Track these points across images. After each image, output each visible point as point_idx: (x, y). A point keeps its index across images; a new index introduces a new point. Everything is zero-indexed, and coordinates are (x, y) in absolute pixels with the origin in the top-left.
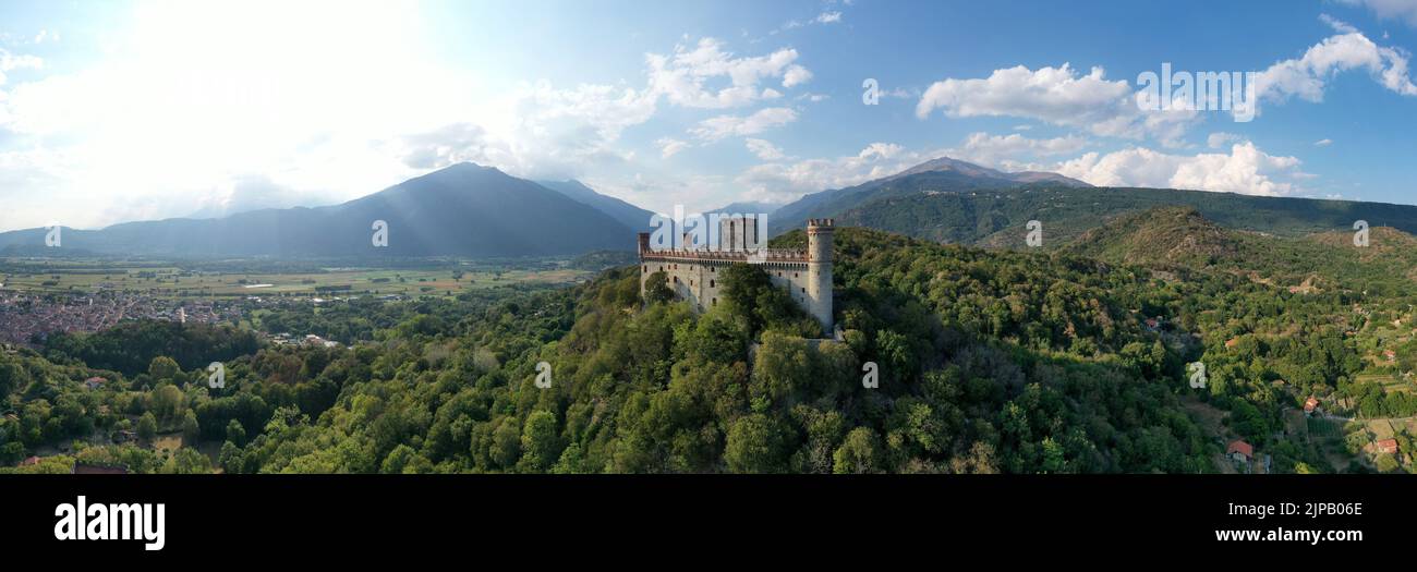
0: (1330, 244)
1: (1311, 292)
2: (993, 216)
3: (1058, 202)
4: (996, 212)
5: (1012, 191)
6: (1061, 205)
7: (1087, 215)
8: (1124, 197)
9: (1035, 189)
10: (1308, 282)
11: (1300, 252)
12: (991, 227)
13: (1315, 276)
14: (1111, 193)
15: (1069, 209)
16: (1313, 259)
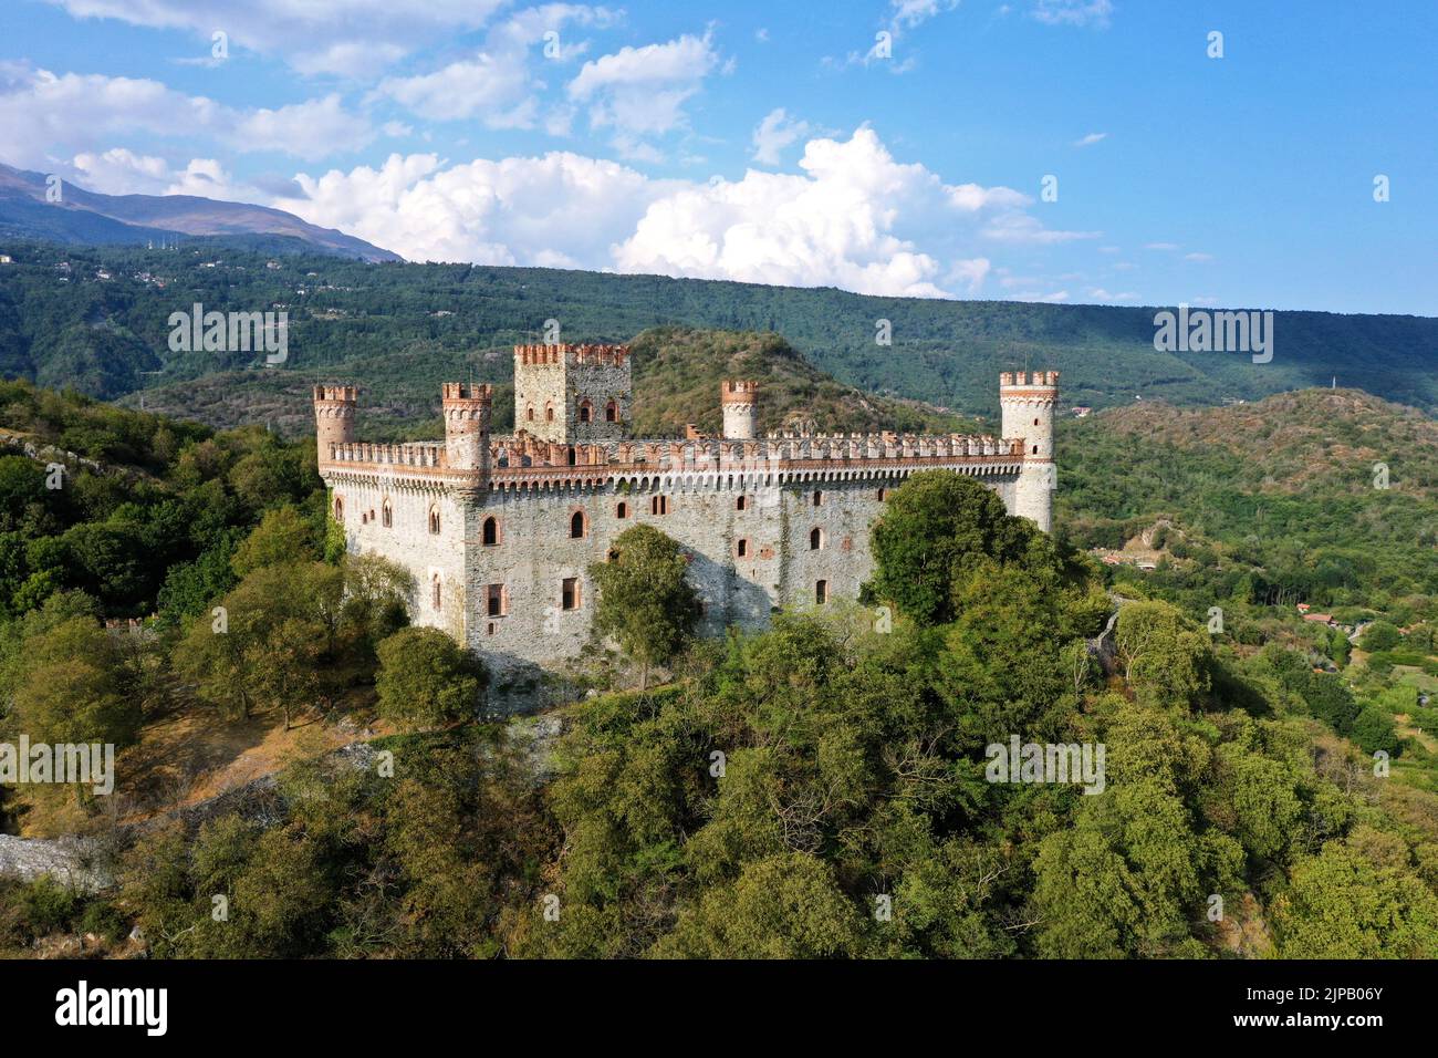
0: (1161, 438)
1: (1164, 565)
2: (92, 336)
3: (322, 303)
4: (107, 324)
5: (152, 261)
6: (330, 315)
7: (417, 346)
8: (520, 297)
9: (234, 257)
10: (1146, 539)
11: (1079, 459)
12: (94, 375)
13: (1168, 524)
14: (476, 284)
15: (362, 329)
16: (1119, 480)
